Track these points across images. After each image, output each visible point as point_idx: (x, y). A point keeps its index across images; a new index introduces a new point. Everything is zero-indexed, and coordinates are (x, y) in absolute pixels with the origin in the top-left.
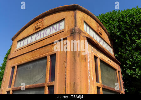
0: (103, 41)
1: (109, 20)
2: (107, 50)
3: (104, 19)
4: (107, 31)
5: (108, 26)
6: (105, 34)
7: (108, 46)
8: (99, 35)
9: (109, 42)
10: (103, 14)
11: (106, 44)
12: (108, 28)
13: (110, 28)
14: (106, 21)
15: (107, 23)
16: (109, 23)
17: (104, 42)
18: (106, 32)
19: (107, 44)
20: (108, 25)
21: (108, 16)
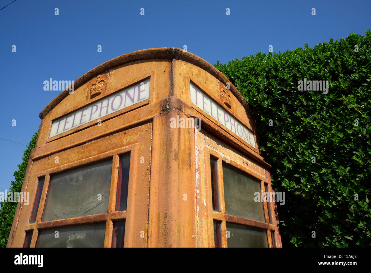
0: (232, 120)
1: (247, 75)
2: (243, 138)
3: (238, 71)
4: (243, 98)
5: (246, 87)
6: (239, 104)
7: (245, 130)
8: (225, 108)
9: (246, 121)
10: (237, 60)
11: (240, 127)
12: (246, 92)
13: (249, 91)
14: (241, 77)
15: (243, 82)
16: (248, 80)
17: (236, 123)
18: (241, 102)
19: (242, 127)
20: (245, 84)
21: (246, 66)
